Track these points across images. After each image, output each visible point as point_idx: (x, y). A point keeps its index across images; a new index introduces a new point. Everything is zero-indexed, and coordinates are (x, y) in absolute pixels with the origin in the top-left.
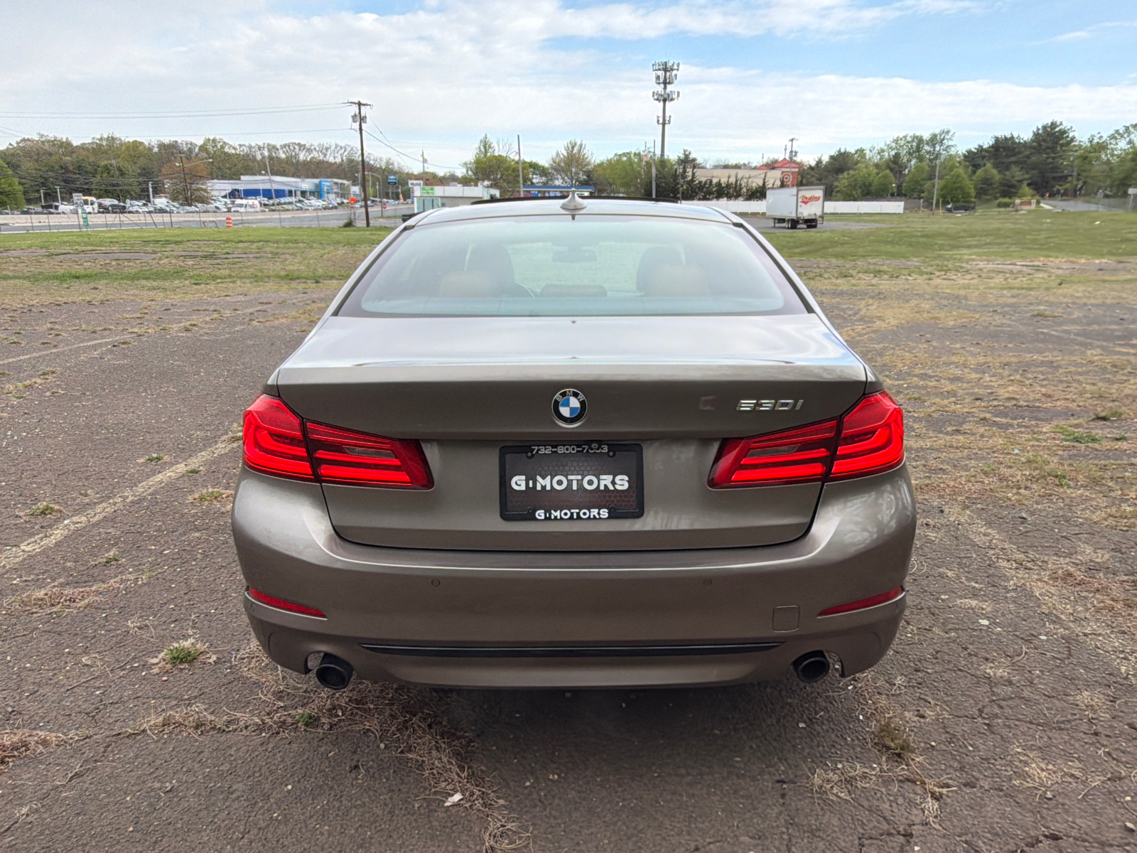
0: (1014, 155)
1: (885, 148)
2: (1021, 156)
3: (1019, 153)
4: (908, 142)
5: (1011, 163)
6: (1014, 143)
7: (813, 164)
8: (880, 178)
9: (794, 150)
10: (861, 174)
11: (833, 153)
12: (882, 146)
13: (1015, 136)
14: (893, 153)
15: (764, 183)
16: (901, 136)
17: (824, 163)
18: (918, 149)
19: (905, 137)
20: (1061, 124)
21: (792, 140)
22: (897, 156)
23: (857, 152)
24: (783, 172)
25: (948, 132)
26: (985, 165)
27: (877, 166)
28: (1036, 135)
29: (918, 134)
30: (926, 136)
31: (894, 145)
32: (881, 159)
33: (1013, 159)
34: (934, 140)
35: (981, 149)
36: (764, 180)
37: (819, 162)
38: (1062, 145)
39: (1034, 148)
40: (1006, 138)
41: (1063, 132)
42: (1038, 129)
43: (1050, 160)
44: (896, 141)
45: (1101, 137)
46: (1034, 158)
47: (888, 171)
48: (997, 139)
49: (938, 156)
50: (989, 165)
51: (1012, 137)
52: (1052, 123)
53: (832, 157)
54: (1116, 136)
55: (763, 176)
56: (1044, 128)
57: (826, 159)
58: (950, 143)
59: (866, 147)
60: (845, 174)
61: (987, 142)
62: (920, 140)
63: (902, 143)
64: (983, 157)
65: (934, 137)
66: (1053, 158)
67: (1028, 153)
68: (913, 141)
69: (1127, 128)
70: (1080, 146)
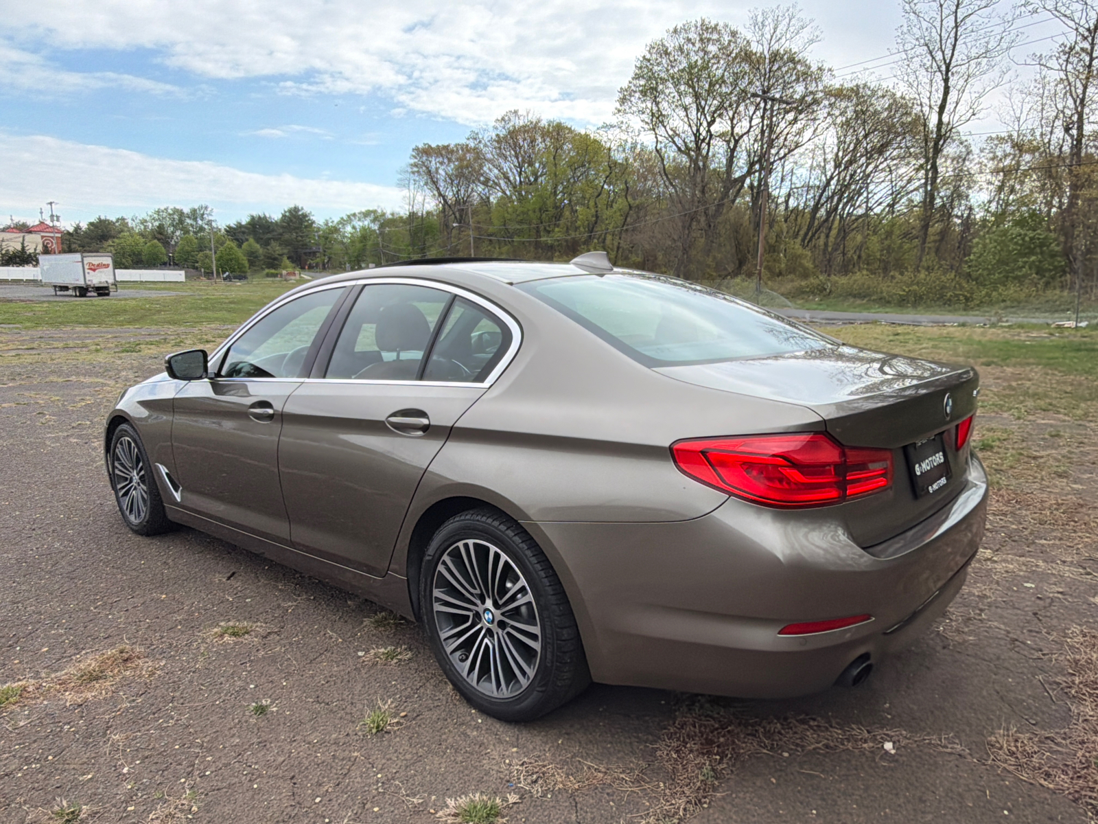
0: (269, 232)
1: (148, 219)
2: (275, 233)
3: (273, 231)
4: (170, 214)
5: (270, 239)
6: (267, 221)
7: (71, 230)
8: (148, 248)
9: (54, 214)
10: (128, 243)
11: (92, 220)
12: (143, 216)
13: (268, 216)
14: (157, 224)
15: (23, 248)
16: (162, 208)
17: (83, 229)
18: (181, 221)
19: (166, 209)
20: (302, 209)
21: (51, 203)
22: (161, 227)
23: (118, 220)
24: (43, 237)
25: (206, 208)
26: (247, 240)
27: (142, 234)
28: (284, 216)
29: (178, 207)
30: (186, 210)
31: (156, 216)
32: (145, 229)
33: (269, 236)
34: (194, 214)
35: (240, 226)
36: (23, 244)
37: (77, 228)
38: (306, 227)
39: (283, 227)
40: (260, 217)
41: (305, 216)
42: (285, 212)
43: (300, 238)
44: (158, 212)
45: (333, 222)
46: (287, 236)
47: (156, 241)
48: (253, 218)
49: (202, 229)
50: (251, 240)
51: (265, 217)
52: (295, 208)
53: (91, 224)
54: (343, 222)
55: (21, 239)
56: (290, 211)
57: (84, 226)
58: (210, 218)
59: (128, 217)
60: (110, 242)
61: (245, 220)
62: (181, 213)
63: (165, 215)
64: (244, 233)
65: (194, 211)
66: (301, 236)
67: (281, 231)
68: (174, 213)
69: (349, 216)
70: (319, 228)
